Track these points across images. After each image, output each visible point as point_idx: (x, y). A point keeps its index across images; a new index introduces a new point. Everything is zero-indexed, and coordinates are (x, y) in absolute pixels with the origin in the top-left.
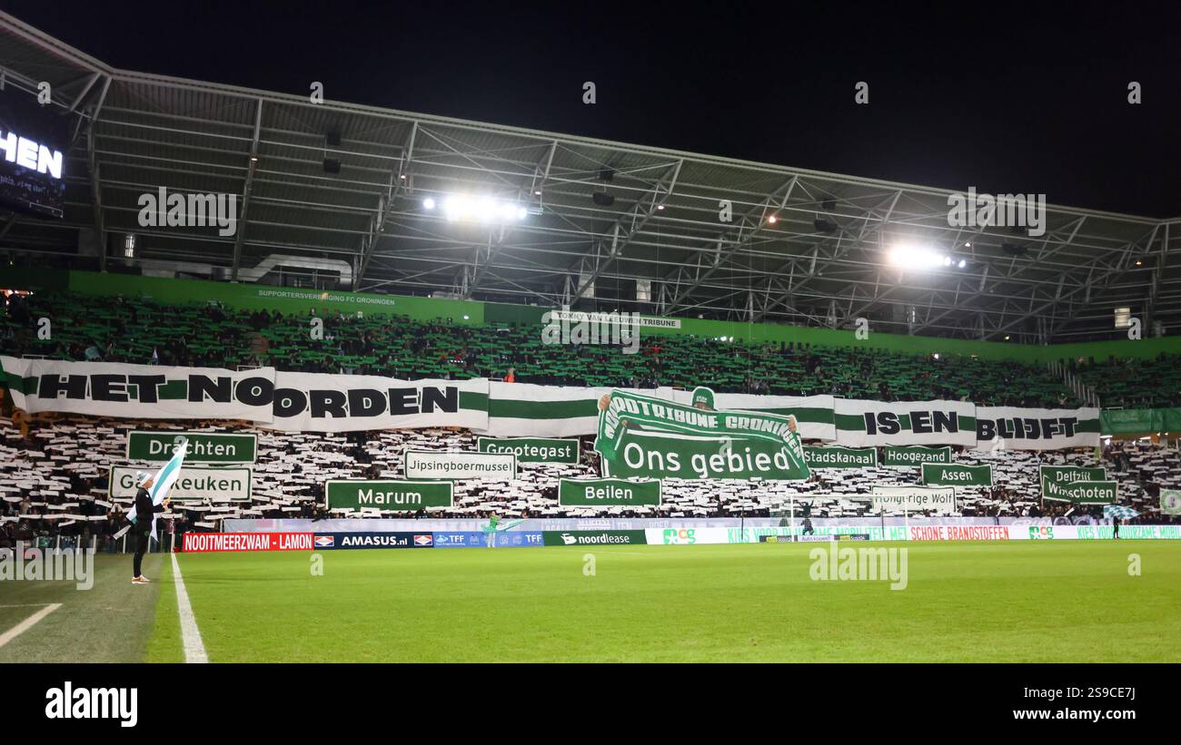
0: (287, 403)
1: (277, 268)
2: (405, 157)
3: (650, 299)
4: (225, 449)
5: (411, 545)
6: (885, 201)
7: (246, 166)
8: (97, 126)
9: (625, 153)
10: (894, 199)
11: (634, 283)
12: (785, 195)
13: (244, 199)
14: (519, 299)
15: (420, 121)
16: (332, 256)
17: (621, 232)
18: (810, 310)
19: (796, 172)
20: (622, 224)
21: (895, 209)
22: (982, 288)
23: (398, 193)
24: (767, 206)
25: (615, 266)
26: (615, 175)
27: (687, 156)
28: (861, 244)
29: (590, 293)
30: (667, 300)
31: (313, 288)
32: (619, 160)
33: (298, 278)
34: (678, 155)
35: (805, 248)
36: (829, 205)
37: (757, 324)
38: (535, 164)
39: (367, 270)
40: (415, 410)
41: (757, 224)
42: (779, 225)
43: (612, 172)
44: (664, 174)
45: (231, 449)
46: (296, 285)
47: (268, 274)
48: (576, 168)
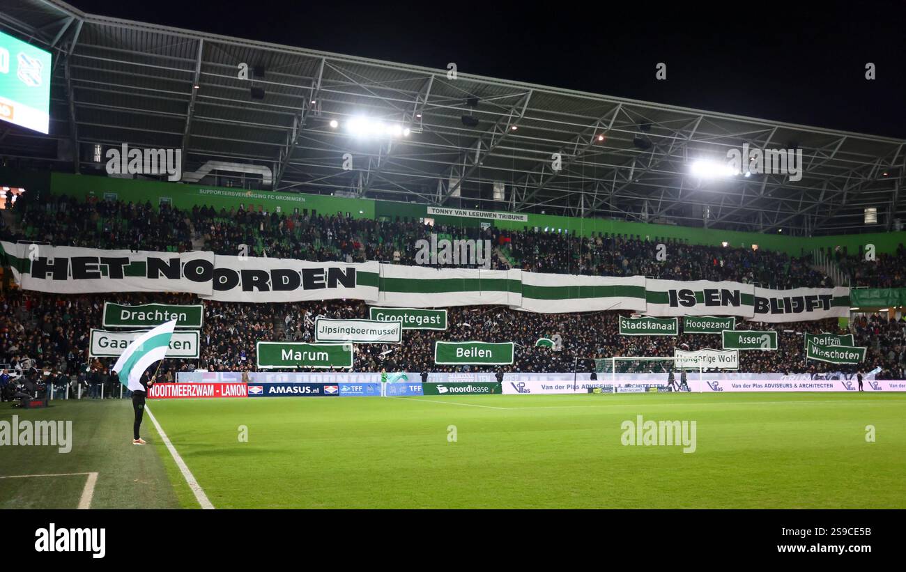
0: (223, 280)
1: (213, 171)
2: (315, 86)
3: (504, 197)
4: (178, 316)
5: (322, 393)
6: (689, 125)
7: (190, 92)
8: (72, 59)
9: (488, 85)
10: (696, 123)
11: (492, 186)
12: (611, 119)
13: (188, 118)
14: (402, 197)
15: (328, 58)
16: (256, 163)
17: (482, 147)
18: (627, 208)
19: (620, 101)
20: (484, 140)
21: (697, 130)
22: (762, 192)
23: (310, 114)
24: (597, 127)
25: (477, 172)
26: (479, 101)
27: (536, 88)
28: (669, 158)
29: (457, 194)
30: (517, 199)
31: (241, 187)
32: (482, 91)
33: (230, 179)
34: (528, 87)
35: (627, 160)
36: (646, 128)
37: (587, 219)
38: (416, 92)
39: (285, 174)
40: (322, 286)
41: (589, 141)
42: (605, 142)
43: (477, 100)
44: (516, 102)
45: (183, 316)
46: (228, 185)
47: (206, 176)
48: (448, 96)
